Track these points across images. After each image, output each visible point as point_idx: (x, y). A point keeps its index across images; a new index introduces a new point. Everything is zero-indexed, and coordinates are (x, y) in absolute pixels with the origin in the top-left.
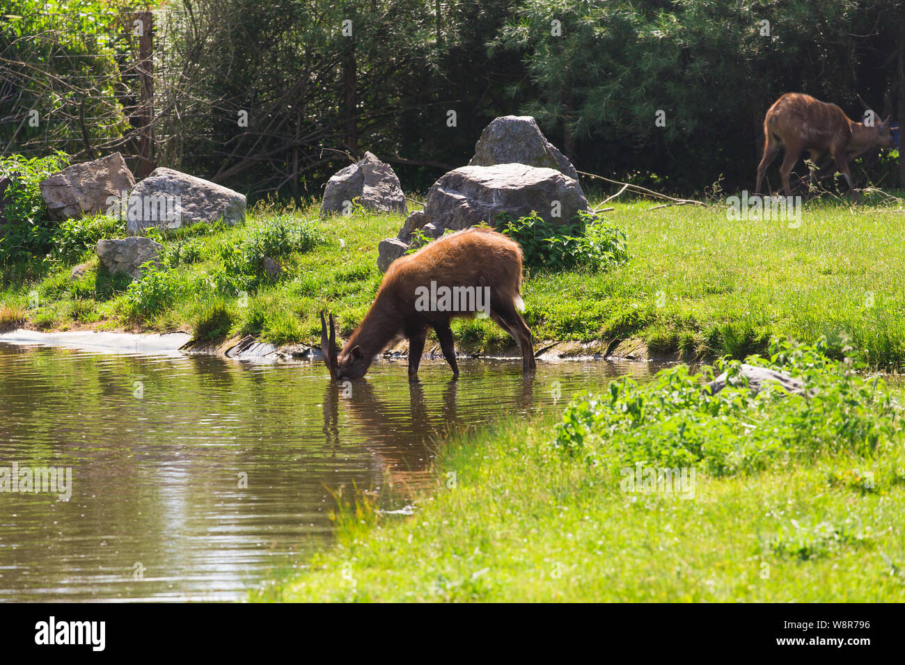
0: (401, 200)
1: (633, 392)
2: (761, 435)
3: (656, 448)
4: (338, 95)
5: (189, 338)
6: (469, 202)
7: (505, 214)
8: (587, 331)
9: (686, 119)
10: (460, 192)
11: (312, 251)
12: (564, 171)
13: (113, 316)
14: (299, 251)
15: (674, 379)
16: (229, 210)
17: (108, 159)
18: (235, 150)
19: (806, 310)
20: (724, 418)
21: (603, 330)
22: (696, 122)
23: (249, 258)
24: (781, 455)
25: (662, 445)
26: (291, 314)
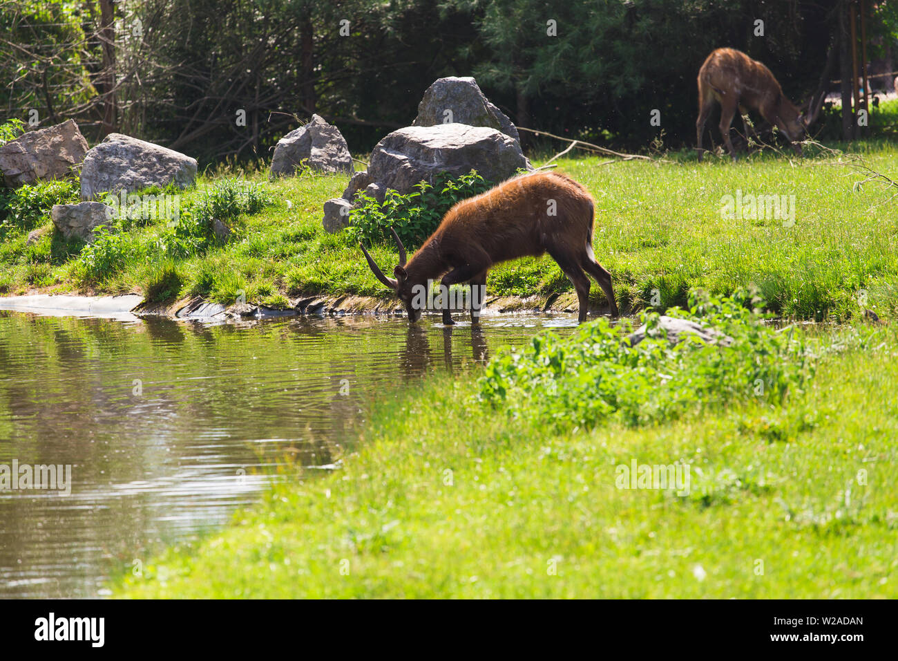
0: (348, 161)
1: (554, 346)
2: (675, 386)
3: (573, 400)
4: (296, 59)
5: (140, 299)
6: (411, 162)
7: (445, 174)
8: (526, 286)
9: (633, 76)
10: (402, 152)
11: (260, 212)
12: (503, 130)
13: (68, 279)
14: (247, 212)
15: (595, 332)
16: (180, 174)
17: (62, 126)
18: (196, 114)
19: (738, 262)
20: (642, 370)
21: (542, 285)
22: (643, 79)
23: (199, 220)
24: (694, 404)
25: (579, 397)
26: (239, 274)
